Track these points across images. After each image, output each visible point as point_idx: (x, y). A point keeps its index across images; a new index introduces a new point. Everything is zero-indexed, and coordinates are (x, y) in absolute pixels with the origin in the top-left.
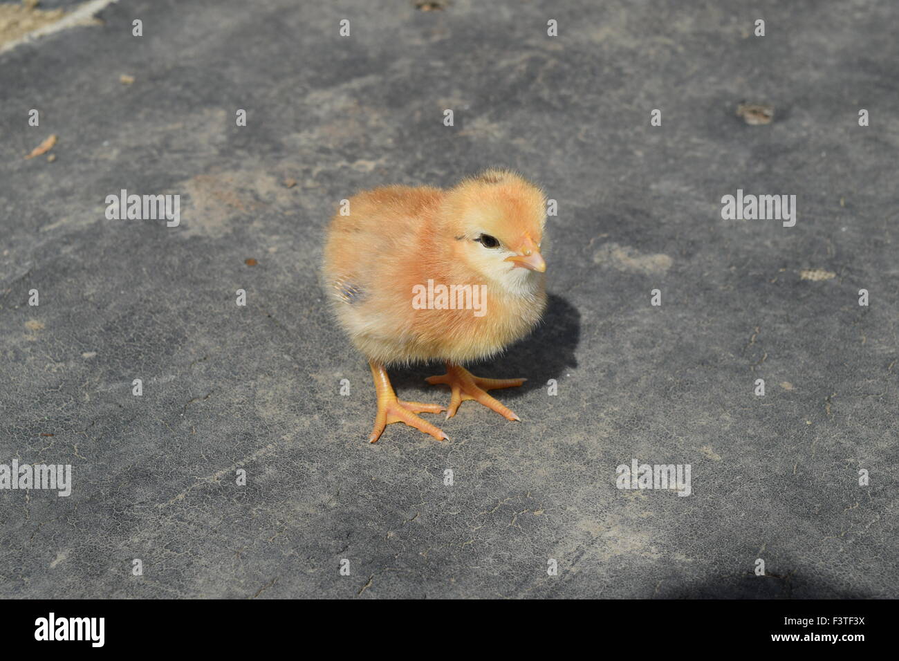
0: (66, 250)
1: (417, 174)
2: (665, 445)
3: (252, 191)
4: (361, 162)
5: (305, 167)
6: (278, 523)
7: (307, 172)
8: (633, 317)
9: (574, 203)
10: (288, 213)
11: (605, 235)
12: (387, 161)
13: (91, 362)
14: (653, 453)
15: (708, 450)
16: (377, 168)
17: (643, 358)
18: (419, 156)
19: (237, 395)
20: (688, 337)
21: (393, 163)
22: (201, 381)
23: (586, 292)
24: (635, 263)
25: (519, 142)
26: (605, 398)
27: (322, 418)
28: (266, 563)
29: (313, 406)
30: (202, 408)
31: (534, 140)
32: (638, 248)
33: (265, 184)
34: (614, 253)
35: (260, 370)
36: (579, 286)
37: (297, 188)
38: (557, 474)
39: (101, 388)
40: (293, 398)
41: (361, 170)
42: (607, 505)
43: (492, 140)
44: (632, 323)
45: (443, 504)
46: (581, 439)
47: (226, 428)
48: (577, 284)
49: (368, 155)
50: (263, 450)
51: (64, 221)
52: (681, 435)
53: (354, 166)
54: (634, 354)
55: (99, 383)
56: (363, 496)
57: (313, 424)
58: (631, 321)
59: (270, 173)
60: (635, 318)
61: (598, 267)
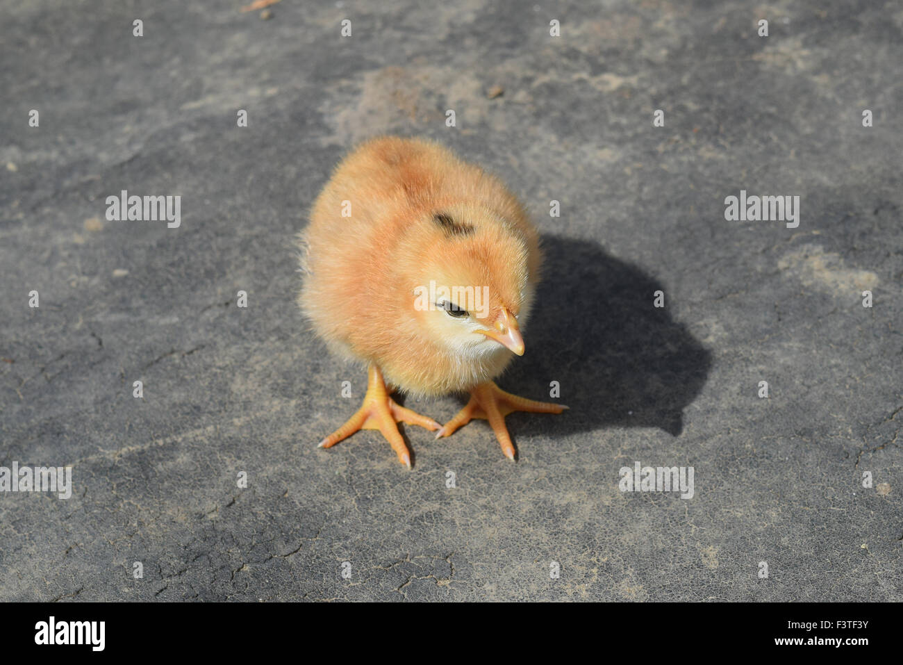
0: (187, 137)
1: (663, 104)
2: (668, 532)
3: (441, 96)
4: (607, 77)
5: (529, 73)
6: (135, 524)
7: (528, 80)
8: (771, 352)
9: (825, 179)
10: (467, 132)
11: (815, 232)
12: (642, 80)
13: (116, 283)
14: (645, 539)
15: (712, 551)
16: (621, 89)
17: (738, 411)
18: (685, 80)
19: (226, 355)
20: (816, 395)
21: (645, 85)
22: (201, 331)
23: (739, 305)
24: (828, 276)
25: (821, 80)
26: (647, 453)
27: (297, 406)
28: (88, 568)
29: (301, 388)
30: (173, 365)
31: (843, 80)
32: (846, 257)
33: (464, 88)
34: (811, 259)
35: (277, 330)
36: (737, 296)
37: (500, 101)
38: (507, 539)
39: (99, 317)
40: (285, 375)
41: (599, 88)
42: (535, 593)
43: (789, 71)
44: (764, 359)
45: (337, 545)
46: (574, 500)
47: (178, 396)
48: (737, 292)
49: (623, 68)
50: (198, 432)
51: (210, 100)
52: (697, 524)
53: (593, 81)
54: (732, 402)
55: (102, 309)
56: (255, 514)
57: (282, 412)
58: (765, 356)
59: (479, 77)
60: (774, 353)
61: (778, 272)
